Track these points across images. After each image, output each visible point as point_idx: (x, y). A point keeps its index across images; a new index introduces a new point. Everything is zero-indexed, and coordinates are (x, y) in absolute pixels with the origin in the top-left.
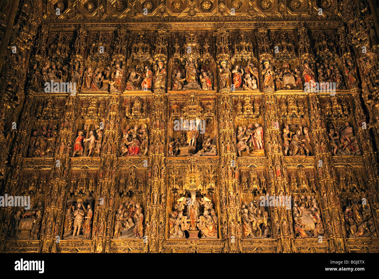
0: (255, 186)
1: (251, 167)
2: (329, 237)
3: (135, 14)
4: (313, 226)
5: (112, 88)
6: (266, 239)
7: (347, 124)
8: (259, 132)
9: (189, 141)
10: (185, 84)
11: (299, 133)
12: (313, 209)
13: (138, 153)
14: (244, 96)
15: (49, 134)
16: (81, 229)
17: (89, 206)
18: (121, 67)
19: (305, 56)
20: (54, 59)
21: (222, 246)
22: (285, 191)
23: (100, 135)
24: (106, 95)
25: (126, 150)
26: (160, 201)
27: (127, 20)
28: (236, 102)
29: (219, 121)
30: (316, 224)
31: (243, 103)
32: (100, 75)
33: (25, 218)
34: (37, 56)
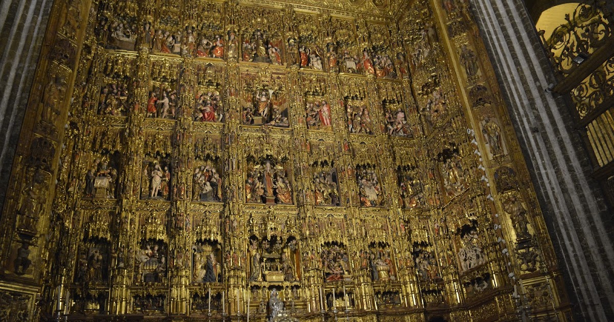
0: (325, 158)
1: (320, 140)
2: (389, 207)
4: (375, 197)
7: (399, 109)
8: (325, 109)
9: (261, 112)
13: (213, 119)
14: (311, 74)
16: (159, 190)
17: (166, 168)
18: (192, 33)
19: (365, 44)
20: (122, 17)
21: (297, 212)
23: (173, 98)
24: (178, 59)
33: (100, 175)
34: (106, 11)
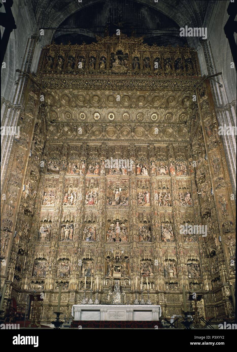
0: (145, 220)
1: (144, 211)
2: (176, 242)
3: (91, 137)
4: (169, 237)
5: (81, 173)
6: (149, 242)
7: (188, 192)
8: (148, 195)
9: (116, 199)
10: (114, 172)
11: (166, 196)
12: (170, 230)
13: (93, 204)
14: (141, 178)
15: (52, 195)
16: (68, 237)
17: (71, 227)
18: (84, 163)
19: (171, 159)
20: (53, 158)
21: (130, 245)
22: (158, 222)
23: (75, 195)
24: (78, 177)
26: (103, 226)
27: (87, 140)
28: (138, 181)
29: (130, 190)
30: (171, 236)
31: (141, 182)
32: (75, 167)
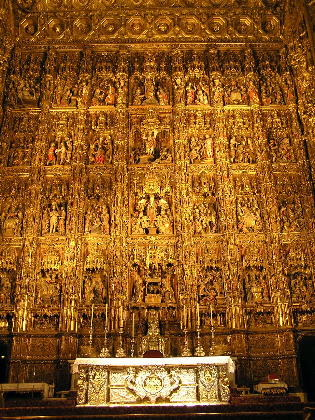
0: (205, 190)
1: (202, 173)
2: (266, 232)
3: (99, 36)
4: (253, 224)
5: (79, 104)
6: (214, 235)
7: (285, 136)
8: (209, 142)
9: (148, 151)
10: (144, 100)
11: (244, 143)
12: (254, 209)
13: (103, 162)
14: (197, 110)
15: (25, 146)
16: (57, 227)
17: (62, 208)
18: (87, 85)
19: (251, 75)
20: (27, 78)
21: (176, 241)
22: (231, 194)
23: (69, 146)
24: (74, 111)
25: (93, 159)
26: (124, 203)
27: (91, 41)
28: (189, 116)
29: (174, 133)
30: (256, 221)
31: (195, 117)
32: (68, 93)
33: (9, 218)
34: (12, 76)
